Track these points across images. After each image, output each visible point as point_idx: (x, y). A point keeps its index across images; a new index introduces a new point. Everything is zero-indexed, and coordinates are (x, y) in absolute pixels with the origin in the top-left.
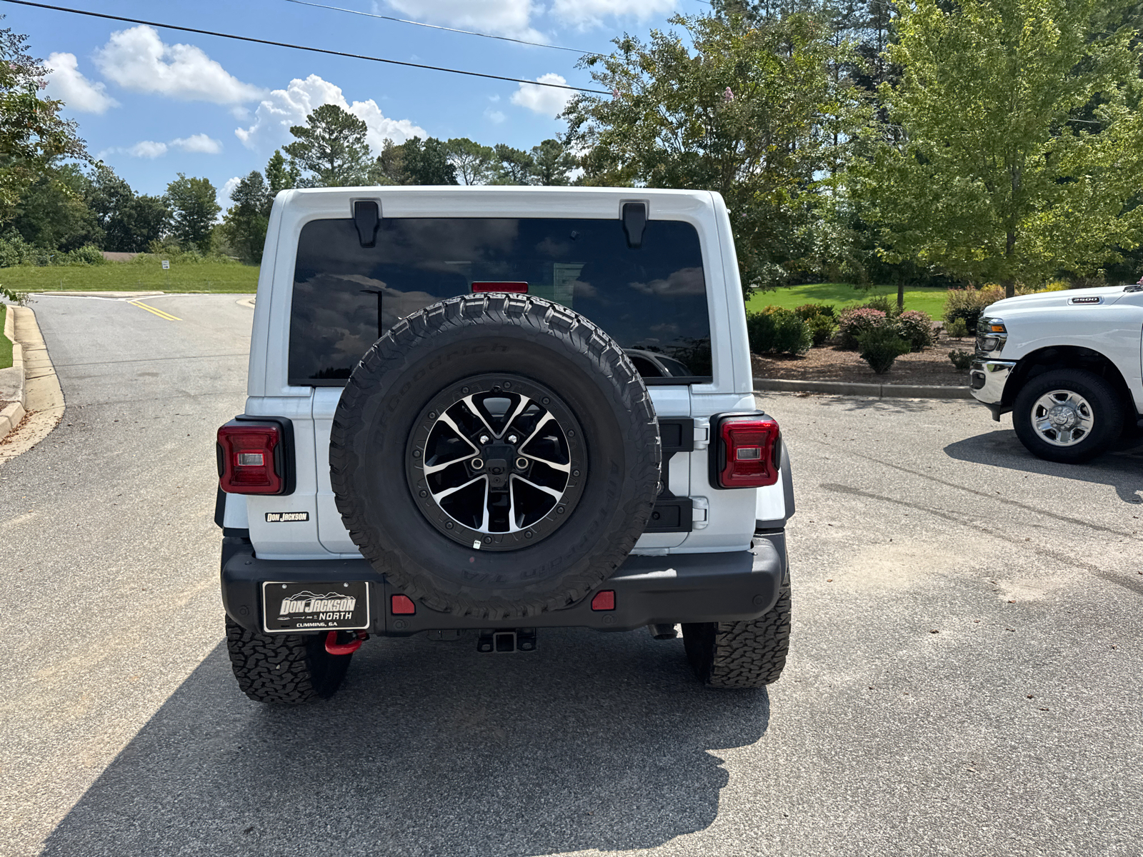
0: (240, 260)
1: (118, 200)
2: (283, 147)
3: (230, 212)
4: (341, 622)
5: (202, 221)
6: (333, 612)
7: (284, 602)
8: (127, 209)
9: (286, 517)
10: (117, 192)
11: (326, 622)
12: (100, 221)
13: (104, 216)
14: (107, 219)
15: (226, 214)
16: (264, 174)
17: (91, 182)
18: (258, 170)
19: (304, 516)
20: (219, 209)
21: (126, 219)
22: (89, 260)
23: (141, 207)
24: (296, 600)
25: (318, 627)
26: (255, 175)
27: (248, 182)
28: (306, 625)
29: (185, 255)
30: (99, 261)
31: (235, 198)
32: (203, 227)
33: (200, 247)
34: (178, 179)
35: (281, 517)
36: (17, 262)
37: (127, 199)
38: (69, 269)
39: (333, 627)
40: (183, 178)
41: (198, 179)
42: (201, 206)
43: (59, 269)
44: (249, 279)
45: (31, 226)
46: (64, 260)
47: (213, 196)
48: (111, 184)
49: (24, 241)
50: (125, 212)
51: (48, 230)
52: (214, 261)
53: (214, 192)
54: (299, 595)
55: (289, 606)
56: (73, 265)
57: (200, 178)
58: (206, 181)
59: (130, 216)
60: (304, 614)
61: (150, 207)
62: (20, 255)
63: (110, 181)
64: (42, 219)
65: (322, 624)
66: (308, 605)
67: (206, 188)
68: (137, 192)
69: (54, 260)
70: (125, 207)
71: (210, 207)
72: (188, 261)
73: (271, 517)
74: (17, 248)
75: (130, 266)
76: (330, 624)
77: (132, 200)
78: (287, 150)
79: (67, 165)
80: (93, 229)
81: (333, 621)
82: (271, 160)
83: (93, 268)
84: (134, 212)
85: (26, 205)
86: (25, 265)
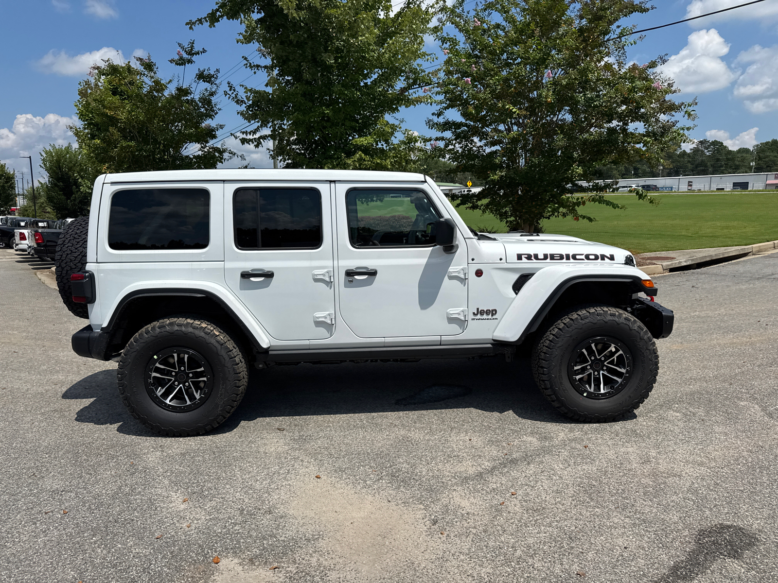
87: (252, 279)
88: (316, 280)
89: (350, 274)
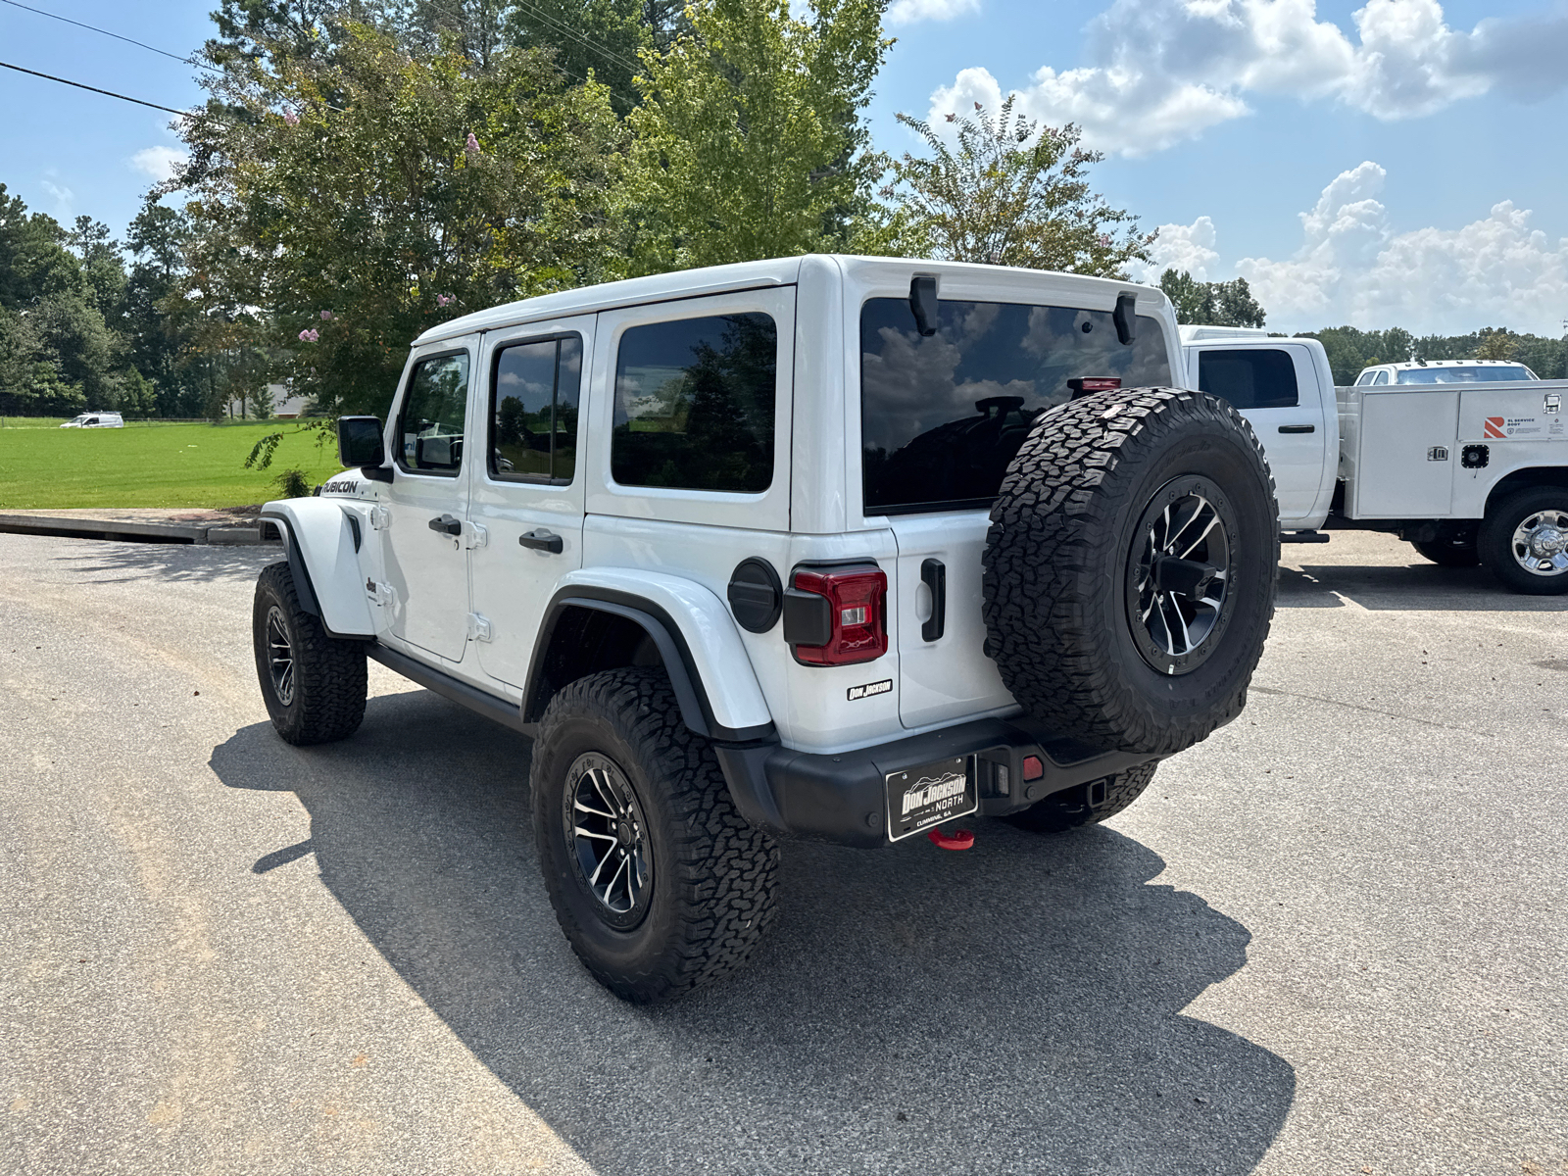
4: (955, 809)
6: (947, 798)
7: (905, 796)
9: (870, 690)
11: (941, 812)
19: (887, 685)
24: (915, 791)
25: (936, 821)
28: (925, 822)
35: (865, 691)
39: (949, 817)
54: (918, 784)
55: (911, 801)
60: (924, 808)
65: (939, 817)
66: (925, 795)
73: (854, 693)
76: (945, 815)
81: (947, 810)
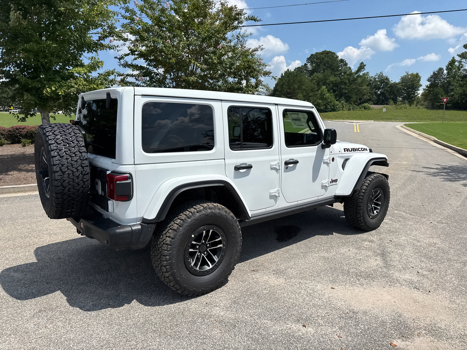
0: (426, 107)
1: (384, 85)
2: (457, 55)
3: (427, 87)
5: (412, 91)
8: (386, 88)
10: (384, 82)
12: (376, 93)
13: (378, 91)
14: (379, 92)
15: (425, 87)
16: (445, 68)
17: (376, 78)
18: (442, 67)
20: (421, 85)
21: (385, 92)
22: (365, 108)
23: (392, 87)
26: (441, 70)
27: (437, 73)
29: (402, 106)
30: (369, 109)
31: (429, 80)
32: (412, 94)
33: (409, 102)
34: (405, 74)
36: (341, 109)
37: (387, 84)
38: (358, 112)
40: (407, 74)
41: (414, 73)
42: (413, 85)
43: (354, 112)
44: (427, 116)
45: (349, 96)
46: (357, 109)
47: (419, 80)
48: (383, 78)
49: (345, 102)
50: (386, 89)
51: (354, 97)
52: (414, 108)
53: (420, 79)
56: (359, 110)
57: (415, 73)
58: (417, 74)
59: (387, 91)
61: (396, 87)
62: (343, 107)
63: (382, 77)
64: (353, 94)
67: (417, 77)
68: (392, 81)
69: (353, 109)
70: (386, 87)
71: (417, 85)
72: (403, 108)
74: (342, 104)
75: (379, 111)
77: (389, 84)
78: (459, 56)
79: (365, 73)
80: (373, 97)
82: (449, 61)
83: (366, 111)
84: (389, 89)
85: (349, 89)
86: (344, 111)
87: (241, 171)
88: (272, 169)
89: (287, 163)
